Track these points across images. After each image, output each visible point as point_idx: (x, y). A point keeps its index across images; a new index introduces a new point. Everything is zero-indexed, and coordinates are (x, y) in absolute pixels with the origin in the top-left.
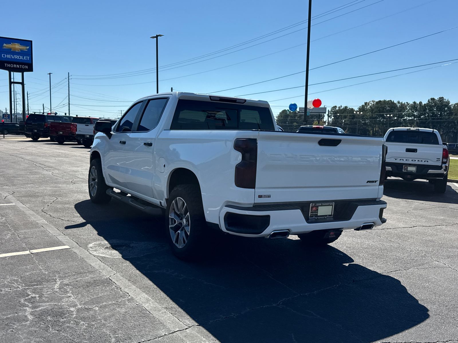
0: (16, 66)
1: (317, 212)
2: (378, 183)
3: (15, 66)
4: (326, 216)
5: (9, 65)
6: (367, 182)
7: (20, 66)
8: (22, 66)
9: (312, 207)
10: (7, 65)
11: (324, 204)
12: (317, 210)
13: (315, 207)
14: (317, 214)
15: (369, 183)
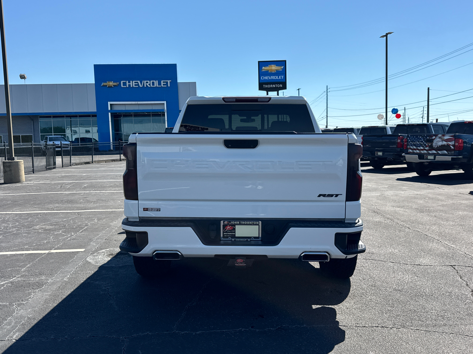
0: (273, 86)
1: (235, 232)
2: (344, 197)
3: (271, 86)
4: (250, 238)
5: (267, 86)
6: (320, 196)
7: (275, 86)
8: (277, 86)
9: (225, 226)
10: (265, 86)
11: (243, 223)
12: (234, 229)
13: (230, 225)
14: (235, 235)
15: (321, 197)
